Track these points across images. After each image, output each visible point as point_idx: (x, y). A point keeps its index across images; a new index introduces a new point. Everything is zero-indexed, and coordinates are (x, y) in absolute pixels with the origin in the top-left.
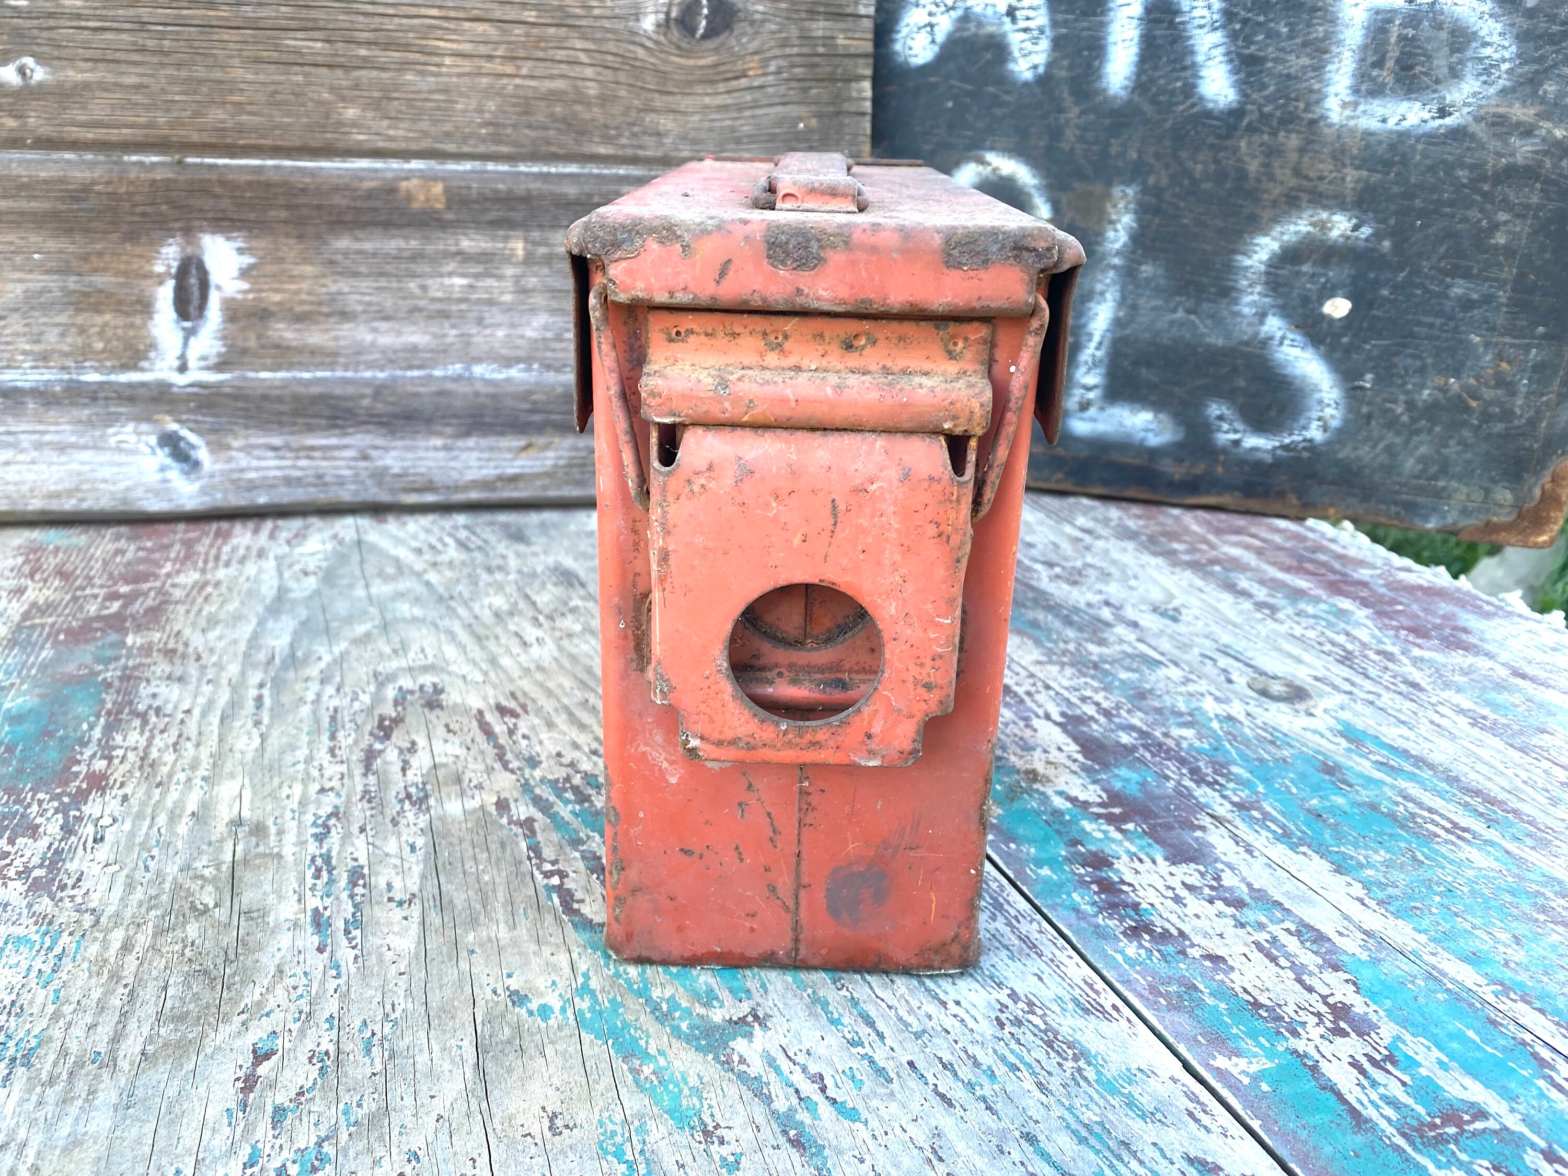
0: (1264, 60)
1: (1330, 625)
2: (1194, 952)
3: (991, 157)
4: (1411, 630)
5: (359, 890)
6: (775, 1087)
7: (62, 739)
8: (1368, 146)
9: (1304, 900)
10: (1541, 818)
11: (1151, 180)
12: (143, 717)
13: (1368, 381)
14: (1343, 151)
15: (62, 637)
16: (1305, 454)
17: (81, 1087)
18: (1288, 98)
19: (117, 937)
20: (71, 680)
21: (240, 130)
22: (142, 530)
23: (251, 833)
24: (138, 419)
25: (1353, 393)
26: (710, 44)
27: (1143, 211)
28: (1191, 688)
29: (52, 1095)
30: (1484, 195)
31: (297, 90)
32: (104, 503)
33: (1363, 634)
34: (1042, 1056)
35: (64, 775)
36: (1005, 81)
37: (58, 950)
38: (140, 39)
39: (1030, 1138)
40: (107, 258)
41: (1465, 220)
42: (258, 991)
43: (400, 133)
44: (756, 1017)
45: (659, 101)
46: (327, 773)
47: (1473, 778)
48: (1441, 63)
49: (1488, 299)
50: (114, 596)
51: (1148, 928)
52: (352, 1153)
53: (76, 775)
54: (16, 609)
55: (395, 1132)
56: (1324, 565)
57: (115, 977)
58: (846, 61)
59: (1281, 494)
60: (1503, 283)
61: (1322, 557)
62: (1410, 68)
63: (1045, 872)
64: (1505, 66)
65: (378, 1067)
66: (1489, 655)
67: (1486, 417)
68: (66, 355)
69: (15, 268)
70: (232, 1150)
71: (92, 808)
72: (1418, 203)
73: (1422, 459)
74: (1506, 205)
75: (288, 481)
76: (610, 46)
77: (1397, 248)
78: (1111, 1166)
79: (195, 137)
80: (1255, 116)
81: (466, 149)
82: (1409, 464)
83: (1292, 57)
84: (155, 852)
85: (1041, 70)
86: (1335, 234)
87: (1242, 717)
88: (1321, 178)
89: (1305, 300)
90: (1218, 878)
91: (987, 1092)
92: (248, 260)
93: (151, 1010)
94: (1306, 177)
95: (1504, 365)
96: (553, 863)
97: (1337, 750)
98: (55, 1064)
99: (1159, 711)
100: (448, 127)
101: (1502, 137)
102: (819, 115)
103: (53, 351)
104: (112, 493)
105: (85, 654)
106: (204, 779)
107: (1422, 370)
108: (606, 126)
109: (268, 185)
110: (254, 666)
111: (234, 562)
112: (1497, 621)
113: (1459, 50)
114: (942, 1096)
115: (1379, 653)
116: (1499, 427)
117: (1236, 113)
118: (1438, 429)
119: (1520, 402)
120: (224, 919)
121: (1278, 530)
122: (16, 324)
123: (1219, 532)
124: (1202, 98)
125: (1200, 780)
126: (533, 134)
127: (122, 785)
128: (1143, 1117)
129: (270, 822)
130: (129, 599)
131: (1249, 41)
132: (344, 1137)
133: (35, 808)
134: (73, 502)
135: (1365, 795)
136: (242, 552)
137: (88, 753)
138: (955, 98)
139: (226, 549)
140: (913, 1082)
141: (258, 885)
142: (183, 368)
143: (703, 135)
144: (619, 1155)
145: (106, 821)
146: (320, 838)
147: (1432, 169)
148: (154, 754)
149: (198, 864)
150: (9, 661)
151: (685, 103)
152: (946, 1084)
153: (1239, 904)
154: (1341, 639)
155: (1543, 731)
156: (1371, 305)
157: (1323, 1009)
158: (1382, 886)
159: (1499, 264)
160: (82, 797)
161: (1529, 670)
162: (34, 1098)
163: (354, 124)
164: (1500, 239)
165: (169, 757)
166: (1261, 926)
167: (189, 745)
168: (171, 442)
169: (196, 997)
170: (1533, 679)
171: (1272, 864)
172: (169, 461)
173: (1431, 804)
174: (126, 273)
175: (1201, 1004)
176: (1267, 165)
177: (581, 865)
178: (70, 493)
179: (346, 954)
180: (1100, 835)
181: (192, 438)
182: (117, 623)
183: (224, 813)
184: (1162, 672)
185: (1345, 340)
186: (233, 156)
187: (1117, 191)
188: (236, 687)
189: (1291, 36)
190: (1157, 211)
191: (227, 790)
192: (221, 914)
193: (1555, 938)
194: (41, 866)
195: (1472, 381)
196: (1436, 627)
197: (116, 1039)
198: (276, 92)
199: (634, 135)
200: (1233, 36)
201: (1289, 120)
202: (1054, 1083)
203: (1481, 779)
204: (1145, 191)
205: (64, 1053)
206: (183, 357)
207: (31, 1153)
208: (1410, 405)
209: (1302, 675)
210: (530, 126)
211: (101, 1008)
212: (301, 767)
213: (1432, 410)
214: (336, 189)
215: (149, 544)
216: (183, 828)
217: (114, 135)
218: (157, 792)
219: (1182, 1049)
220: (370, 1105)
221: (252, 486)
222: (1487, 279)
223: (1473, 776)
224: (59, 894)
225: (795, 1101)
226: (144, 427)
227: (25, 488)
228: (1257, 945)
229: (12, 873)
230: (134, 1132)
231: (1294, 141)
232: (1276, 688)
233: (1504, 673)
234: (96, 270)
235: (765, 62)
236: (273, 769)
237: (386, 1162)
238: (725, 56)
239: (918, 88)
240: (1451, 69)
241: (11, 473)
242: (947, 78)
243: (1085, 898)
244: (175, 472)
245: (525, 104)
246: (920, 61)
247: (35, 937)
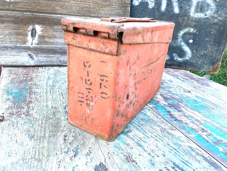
0: (183, 7)
1: (192, 83)
2: (184, 123)
4: (202, 84)
6: (135, 139)
7: (23, 96)
8: (196, 19)
9: (196, 116)
10: (222, 107)
12: (34, 93)
13: (194, 51)
14: (193, 20)
15: (18, 82)
16: (186, 61)
17: (42, 140)
18: (186, 12)
19: (40, 122)
20: (22, 88)
21: (41, 10)
22: (25, 68)
23: (55, 108)
24: (25, 52)
25: (193, 53)
26: (108, 1)
28: (176, 91)
29: (38, 141)
30: (210, 26)
31: (50, 4)
32: (20, 64)
33: (196, 85)
34: (168, 135)
35: (25, 101)
36: (148, 8)
37: (32, 123)
39: (169, 145)
40: (21, 28)
41: (208, 30)
42: (62, 128)
43: (65, 11)
44: (130, 131)
45: (101, 9)
46: (63, 101)
47: (213, 102)
48: (206, 9)
49: (210, 41)
50: (24, 77)
51: (177, 120)
52: (82, 148)
53: (27, 101)
54: (10, 79)
55: (87, 145)
56: (189, 76)
57: (42, 127)
58: (127, 4)
59: (183, 66)
60: (212, 38)
61: (189, 75)
62: (202, 9)
63: (163, 113)
64: (214, 9)
65: (82, 137)
66: (212, 87)
67: (210, 57)
68: (15, 42)
69: (7, 29)
70: (65, 148)
71: (31, 105)
72: (202, 27)
73: (201, 62)
74: (213, 28)
75: (47, 61)
77: (199, 33)
78: (179, 147)
79: (35, 10)
80: (181, 15)
81: (74, 14)
82: (199, 63)
83: (186, 7)
84: (42, 111)
85: (153, 7)
86: (191, 31)
87: (183, 94)
88: (190, 24)
89: (187, 40)
90: (184, 114)
91: (162, 139)
92: (42, 29)
93: (48, 131)
94: (188, 23)
95: (212, 50)
97: (196, 99)
98: (37, 138)
99: (172, 94)
100: (71, 11)
101: (213, 19)
102: (123, 12)
103: (13, 41)
104: (21, 62)
105: (23, 85)
106: (46, 101)
107: (202, 50)
108: (94, 12)
109: (45, 18)
110: (48, 87)
111: (40, 73)
113: (208, 7)
114: (156, 140)
115: (199, 87)
116: (211, 58)
117: (179, 14)
118: (203, 58)
119: (214, 55)
120: (55, 119)
121: (182, 71)
122: (7, 37)
123: (175, 71)
124: (174, 12)
125: (180, 102)
126: (83, 12)
127: (34, 102)
128: (182, 142)
129: (57, 107)
130: (27, 77)
131: (181, 4)
132: (80, 146)
133: (22, 105)
134: (15, 64)
135: (201, 104)
136: (41, 71)
137: (28, 98)
138: (141, 10)
139: (39, 71)
140: (152, 138)
141: (58, 115)
142: (32, 44)
143: (107, 14)
144: (117, 147)
145: (33, 107)
146: (65, 109)
147: (204, 23)
148: (37, 98)
149: (48, 112)
150: (12, 85)
151: (105, 9)
152: (156, 138)
153: (188, 117)
154: (193, 85)
155: (221, 96)
156: (195, 41)
157: (201, 129)
158: (205, 115)
159: (212, 36)
160: (29, 104)
161: (217, 89)
162: (35, 142)
163: (58, 10)
164: (212, 33)
165: (40, 99)
166: (191, 120)
167: (42, 97)
168: (30, 55)
169: (54, 129)
171: (191, 112)
172: (30, 58)
173: (209, 105)
174: (24, 30)
175: (186, 129)
176: (182, 21)
178: (15, 62)
180: (168, 109)
181: (33, 55)
182: (26, 80)
183: (50, 106)
184: (172, 89)
185: (192, 46)
186: (40, 14)
188: (46, 89)
189: (186, 4)
191: (49, 103)
192: (54, 119)
194: (26, 113)
195: (208, 52)
196: (205, 84)
197: (44, 134)
198: (47, 4)
199: (98, 13)
200: (179, 3)
201: (186, 15)
202: (170, 138)
205: (38, 136)
206: (32, 43)
207: (37, 148)
208: (200, 55)
209: (190, 90)
210: (83, 11)
211: (41, 131)
212: (59, 100)
213: (203, 55)
214: (55, 19)
215: (27, 70)
216: (45, 108)
217: (23, 10)
218: (39, 103)
219: (185, 134)
220: (82, 142)
221: (42, 62)
222: (210, 38)
224: (30, 116)
225: (138, 141)
226: (26, 53)
227: (8, 61)
228: (191, 121)
229: (22, 113)
230: (51, 146)
231: (186, 18)
232: (187, 91)
233: (215, 89)
234: (20, 29)
235: (116, 4)
236: (55, 100)
237: (86, 149)
238: (110, 3)
239: (136, 9)
240: (207, 9)
241: (6, 59)
242: (140, 7)
243: (168, 116)
244: (30, 60)
245: (83, 8)
246: (136, 5)
247: (28, 122)
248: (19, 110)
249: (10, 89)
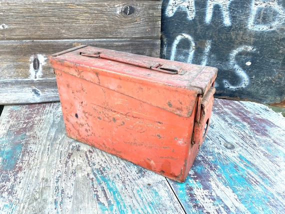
0: (237, 17)
1: (241, 129)
2: (205, 211)
3: (183, 34)
4: (256, 130)
5: (63, 195)
7: (15, 158)
8: (256, 34)
9: (226, 199)
10: (273, 179)
11: (214, 39)
12: (28, 153)
13: (254, 77)
14: (251, 35)
15: (15, 133)
16: (241, 90)
18: (241, 24)
19: (22, 205)
20: (17, 144)
21: (43, 35)
22: (30, 106)
23: (45, 181)
24: (28, 87)
25: (251, 79)
26: (130, 16)
27: (212, 45)
28: (213, 146)
30: (278, 43)
31: (53, 28)
32: (24, 102)
33: (247, 132)
35: (15, 167)
36: (186, 20)
37: (12, 208)
38: (24, 19)
40: (21, 59)
41: (274, 48)
43: (73, 35)
45: (120, 27)
46: (59, 166)
47: (262, 169)
48: (271, 18)
49: (277, 63)
50: (25, 123)
51: (198, 205)
53: (17, 167)
54: (8, 126)
56: (242, 113)
58: (156, 17)
59: (236, 97)
60: (281, 60)
61: (242, 111)
62: (265, 19)
63: (181, 191)
66: (270, 137)
67: (276, 84)
68: (15, 76)
69: (5, 62)
71: (19, 175)
72: (265, 45)
73: (263, 91)
74: (282, 45)
75: (55, 97)
76: (111, 17)
77: (261, 53)
79: (35, 37)
80: (234, 28)
81: (85, 37)
82: (261, 92)
83: (242, 16)
84: (29, 185)
85: (193, 18)
86: (249, 50)
87: (221, 153)
88: (246, 40)
89: (242, 62)
90: (211, 194)
92: (46, 59)
94: (244, 39)
95: (280, 75)
96: (96, 189)
97: (238, 161)
99: (206, 151)
100: (81, 33)
101: (282, 33)
102: (151, 28)
103: (13, 76)
104: (25, 100)
105: (19, 137)
106: (38, 168)
107: (264, 75)
108: (111, 32)
109: (49, 45)
110: (48, 140)
111: (46, 114)
112: (273, 128)
113: (275, 16)
115: (249, 136)
116: (278, 86)
117: (231, 27)
118: (267, 86)
119: (282, 82)
121: (236, 104)
122: (6, 71)
123: (224, 104)
124: (224, 24)
125: (211, 169)
126: (97, 34)
127: (24, 169)
129: (49, 179)
130: (28, 123)
131: (234, 13)
133: (10, 175)
135: (241, 173)
136: (47, 111)
137: (19, 161)
138: (177, 23)
139: (45, 111)
141: (46, 193)
142: (36, 78)
143: (129, 33)
145: (22, 178)
146: (57, 182)
147: (268, 38)
148: (30, 162)
149: (36, 188)
150: (6, 139)
151: (125, 27)
153: (214, 200)
154: (243, 133)
155: (277, 157)
156: (255, 63)
158: (241, 196)
159: (280, 56)
160: (17, 172)
161: (277, 141)
163: (64, 33)
164: (281, 52)
165: (32, 163)
166: (218, 205)
167: (36, 160)
168: (35, 91)
170: (277, 143)
171: (222, 191)
172: (34, 94)
173: (253, 175)
174: (24, 62)
176: (236, 37)
177: (100, 189)
178: (17, 100)
179: (59, 210)
180: (192, 183)
181: (38, 90)
182: (25, 129)
183: (41, 176)
184: (209, 141)
185: (250, 69)
186: (42, 40)
187: (207, 41)
188: (45, 145)
189: (242, 12)
190: (215, 45)
191: (42, 170)
192: (40, 200)
193: (270, 209)
194: (10, 189)
195: (274, 78)
196: (262, 130)
198: (49, 28)
199: (116, 33)
200: (231, 12)
201: (241, 29)
203: (263, 169)
204: (213, 41)
206: (35, 76)
208: (262, 82)
209: (234, 142)
210: (96, 32)
212: (55, 165)
213: (266, 83)
214: (61, 45)
215: (31, 110)
216: (34, 180)
217: (20, 37)
218: (30, 171)
221: (49, 98)
222: (278, 59)
223: (262, 168)
224: (13, 195)
226: (30, 88)
227: (10, 99)
228: (216, 210)
229: (5, 190)
231: (242, 32)
232: (229, 146)
233: (272, 141)
234: (19, 61)
235: (140, 19)
236: (50, 165)
238: (133, 18)
239: (170, 21)
240: (273, 19)
241: (7, 97)
242: (175, 19)
243: (187, 198)
244: (35, 96)
245: (95, 28)
246: (170, 16)
247: (9, 205)
248: (4, 183)
249: (3, 144)
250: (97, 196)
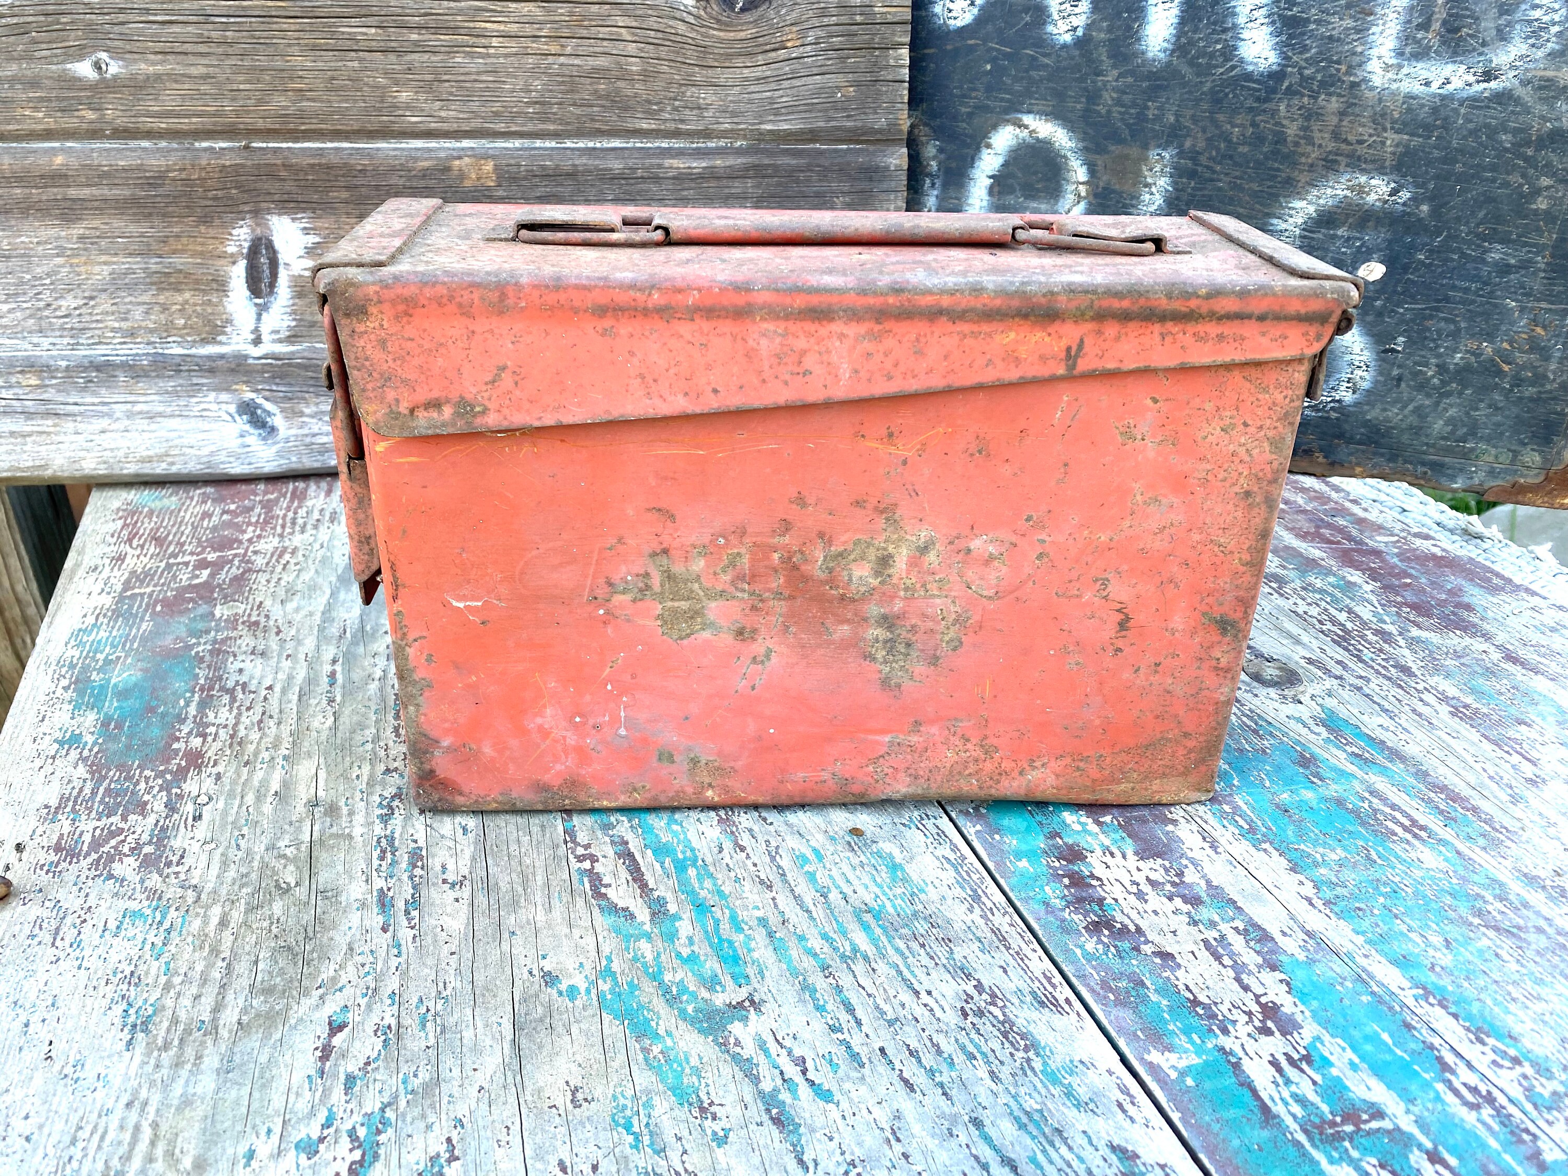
0: (1308, 21)
1: (1335, 600)
2: (1147, 949)
3: (1027, 119)
4: (1414, 607)
5: (418, 872)
6: (764, 1070)
7: (163, 715)
8: (1409, 110)
9: (1257, 898)
10: (1498, 816)
11: (1188, 144)
12: (231, 692)
13: (1399, 344)
14: (1383, 115)
15: (159, 608)
16: (1334, 415)
17: (190, 1053)
18: (1330, 61)
19: (216, 912)
20: (170, 654)
21: (302, 115)
22: (226, 491)
23: (325, 814)
24: (218, 389)
25: (1384, 355)
26: (748, 17)
27: (1179, 173)
29: (167, 1058)
30: (1526, 159)
31: (353, 74)
32: (192, 467)
33: (1365, 612)
34: (996, 1045)
35: (167, 754)
36: (1042, 43)
37: (167, 925)
38: (205, 31)
39: (977, 1123)
40: (185, 241)
41: (1506, 184)
42: (332, 967)
43: (451, 114)
44: (752, 1002)
45: (699, 75)
46: (392, 753)
47: (1443, 774)
48: (1488, 25)
49: (1524, 265)
50: (202, 564)
51: (1109, 924)
52: (409, 1119)
53: (177, 751)
54: (118, 578)
55: (445, 1099)
57: (215, 951)
58: (883, 28)
60: (1540, 249)
62: (1458, 30)
63: (1023, 864)
64: (1555, 29)
65: (432, 1041)
66: (1487, 637)
67: (1518, 381)
68: (152, 331)
69: (102, 252)
70: (312, 1113)
71: (191, 786)
72: (1459, 167)
73: (1450, 421)
74: (1548, 168)
76: (652, 22)
77: (1435, 213)
78: (1044, 1151)
79: (260, 124)
80: (1296, 79)
81: (514, 129)
82: (1438, 426)
83: (1336, 19)
84: (245, 830)
85: (1080, 32)
86: (1372, 198)
88: (1360, 142)
90: (1180, 874)
91: (945, 1079)
92: (313, 239)
93: (245, 982)
94: (1345, 141)
95: (1539, 330)
96: (587, 847)
97: (1316, 740)
98: (168, 1030)
100: (497, 107)
101: (1549, 101)
102: (857, 84)
103: (140, 327)
104: (199, 457)
105: (179, 626)
106: (285, 758)
107: (1455, 335)
108: (649, 102)
109: (329, 167)
110: (327, 640)
111: (309, 527)
112: (1504, 597)
113: (1507, 12)
114: (906, 1082)
115: (1377, 632)
116: (1531, 391)
117: (1277, 76)
118: (1468, 392)
119: (1553, 367)
120: (304, 898)
122: (104, 304)
124: (1242, 60)
126: (578, 111)
127: (215, 763)
128: (1078, 1106)
129: (342, 803)
130: (217, 566)
132: (402, 1103)
133: (142, 785)
134: (164, 465)
135: (1334, 789)
136: (316, 515)
137: (186, 729)
138: (993, 61)
139: (302, 512)
140: (882, 1068)
141: (332, 865)
142: (257, 341)
143: (743, 107)
144: (628, 1127)
145: (203, 799)
146: (385, 819)
147: (1474, 133)
148: (242, 733)
149: (281, 844)
150: (114, 633)
151: (723, 76)
152: (911, 1070)
153: (1195, 901)
154: (1342, 617)
155: (1521, 722)
156: (1406, 269)
157: (1255, 1008)
158: (1332, 885)
159: (1538, 230)
160: (181, 774)
161: (1523, 653)
162: (152, 1062)
163: (408, 107)
164: (1542, 204)
165: (255, 736)
166: (1213, 924)
167: (271, 723)
168: (249, 410)
169: (282, 973)
170: (1523, 664)
171: (1235, 862)
172: (247, 427)
173: (1396, 800)
174: (201, 254)
175: (1145, 1000)
176: (1305, 129)
177: (610, 851)
178: (160, 458)
179: (405, 934)
180: (1077, 827)
181: (268, 406)
182: (205, 592)
183: (303, 793)
185: (1378, 303)
186: (296, 140)
187: (1153, 154)
188: (312, 662)
190: (1192, 174)
191: (305, 769)
192: (301, 893)
193: (1485, 942)
194: (150, 843)
195: (1505, 345)
196: (1442, 604)
197: (217, 1008)
198: (333, 79)
199: (676, 109)
201: (1329, 84)
202: (1004, 1073)
203: (1449, 773)
204: (1181, 154)
205: (175, 1021)
206: (256, 330)
207: (151, 1109)
208: (1442, 368)
209: (1296, 656)
210: (574, 105)
211: (204, 981)
212: (369, 746)
213: (1463, 374)
214: (393, 169)
215: (233, 507)
216: (267, 808)
217: (184, 123)
218: (246, 770)
219: (1122, 1043)
220: (424, 1076)
222: (1526, 244)
223: (1442, 770)
224: (166, 871)
225: (779, 1082)
226: (224, 396)
227: (120, 454)
228: (1205, 942)
229: (126, 850)
230: (234, 1093)
231: (1334, 104)
232: (1270, 671)
233: (1496, 656)
234: (174, 252)
235: (803, 33)
236: (345, 748)
237: (436, 1127)
238: (765, 30)
239: (956, 51)
240: (1499, 30)
241: (107, 440)
242: (985, 41)
243: (1054, 892)
244: (254, 438)
245: (570, 83)
246: (959, 23)
247: (148, 912)
248: (115, 819)
249: (100, 656)
250: (596, 881)
